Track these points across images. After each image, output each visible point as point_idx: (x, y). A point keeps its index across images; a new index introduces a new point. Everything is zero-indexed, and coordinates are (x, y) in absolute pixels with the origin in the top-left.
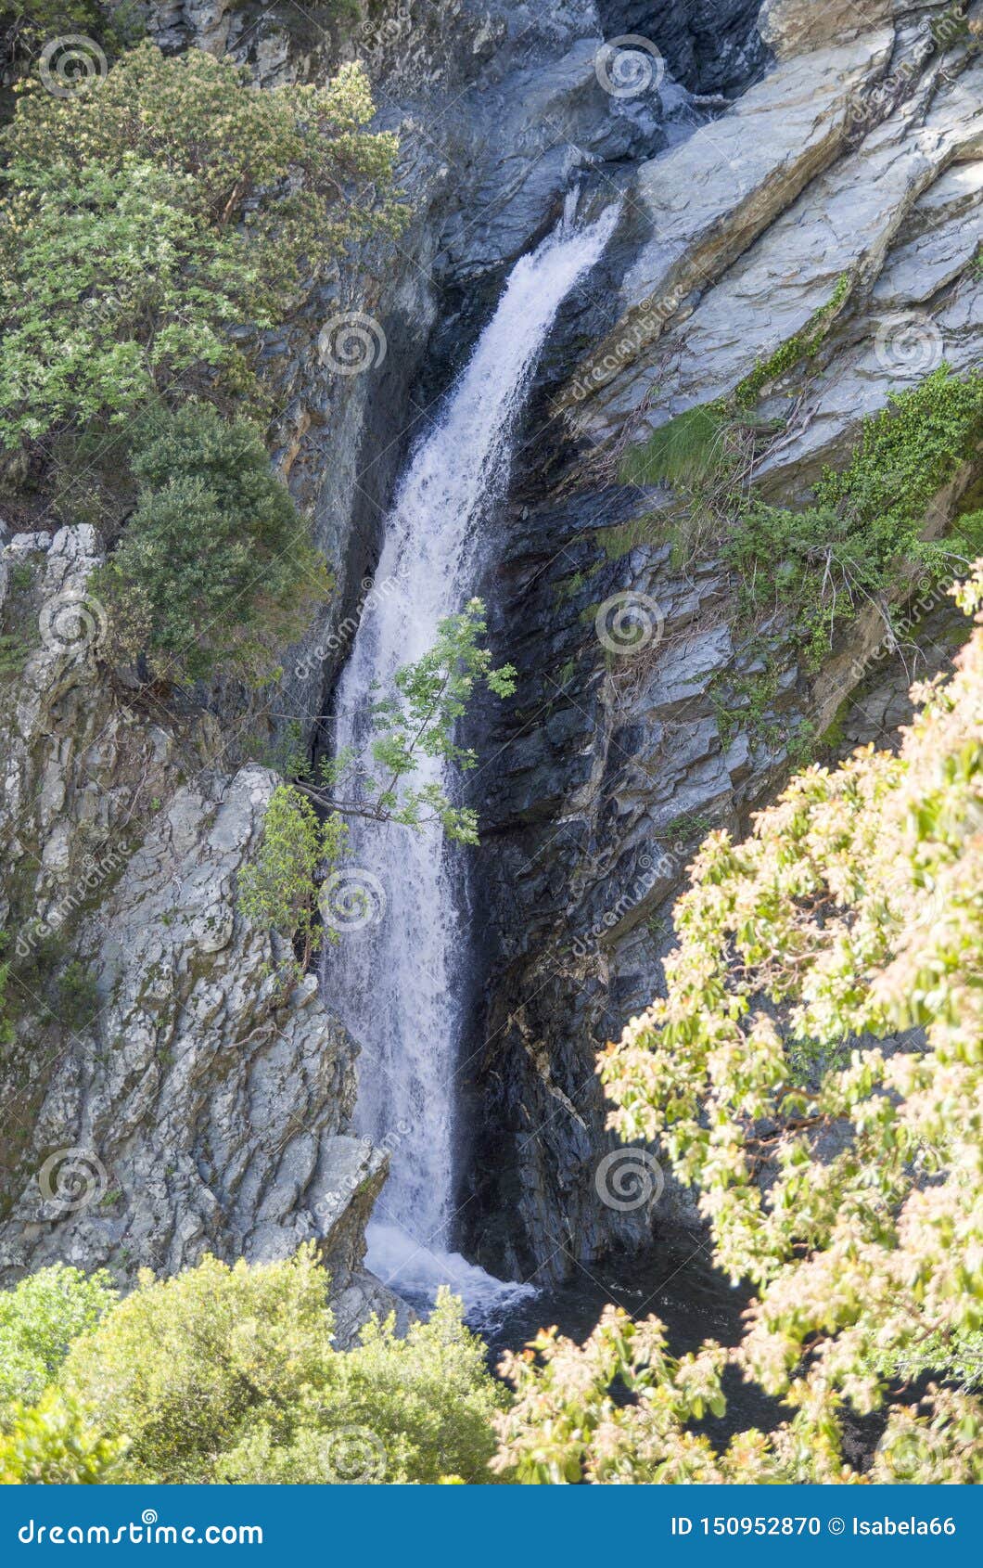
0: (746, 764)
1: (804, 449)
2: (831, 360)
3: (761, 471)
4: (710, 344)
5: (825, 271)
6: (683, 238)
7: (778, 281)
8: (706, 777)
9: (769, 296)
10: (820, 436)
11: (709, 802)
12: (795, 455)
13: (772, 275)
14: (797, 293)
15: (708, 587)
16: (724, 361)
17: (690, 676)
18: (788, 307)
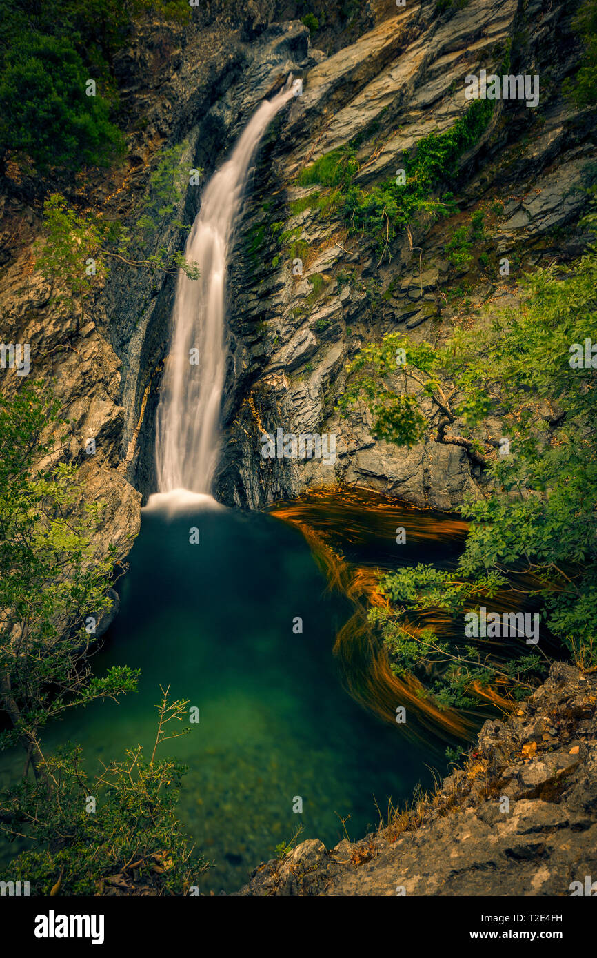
0: (348, 298)
1: (377, 166)
2: (390, 132)
3: (359, 176)
4: (339, 125)
5: (387, 92)
6: (330, 83)
7: (369, 98)
8: (332, 303)
9: (365, 104)
10: (385, 160)
11: (333, 313)
12: (373, 169)
13: (366, 96)
14: (375, 102)
15: (334, 226)
16: (344, 131)
17: (326, 261)
18: (373, 108)
